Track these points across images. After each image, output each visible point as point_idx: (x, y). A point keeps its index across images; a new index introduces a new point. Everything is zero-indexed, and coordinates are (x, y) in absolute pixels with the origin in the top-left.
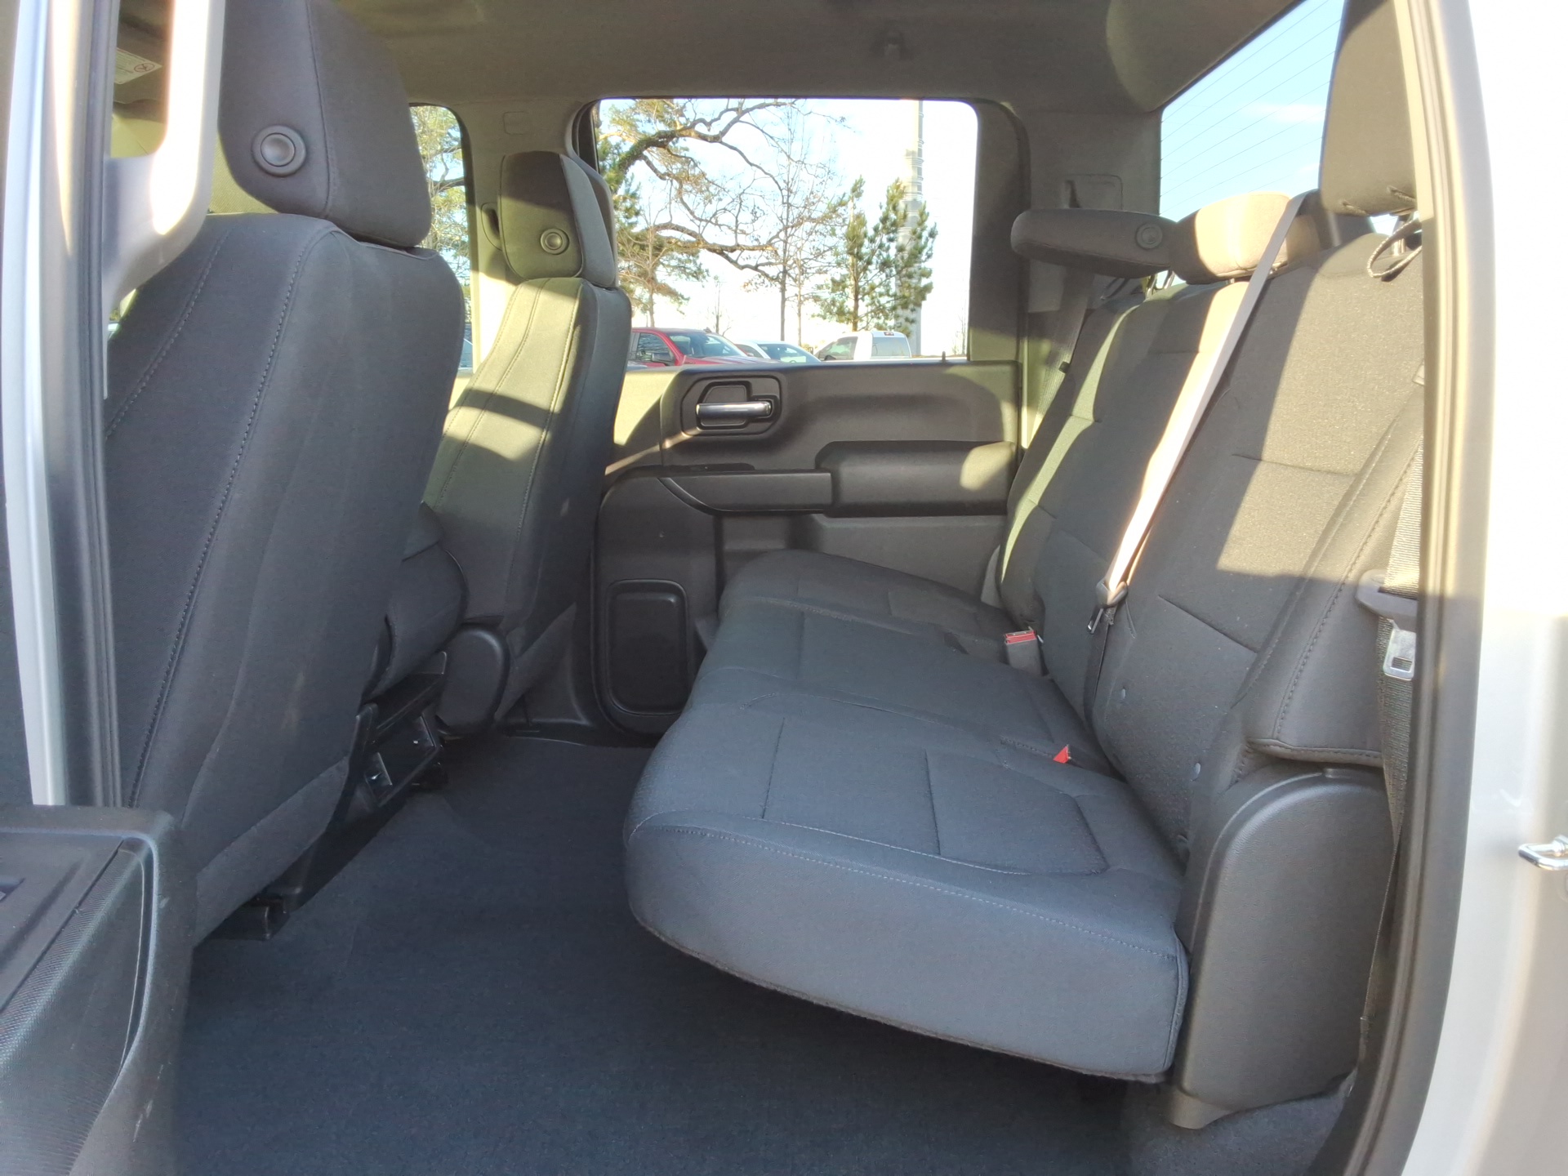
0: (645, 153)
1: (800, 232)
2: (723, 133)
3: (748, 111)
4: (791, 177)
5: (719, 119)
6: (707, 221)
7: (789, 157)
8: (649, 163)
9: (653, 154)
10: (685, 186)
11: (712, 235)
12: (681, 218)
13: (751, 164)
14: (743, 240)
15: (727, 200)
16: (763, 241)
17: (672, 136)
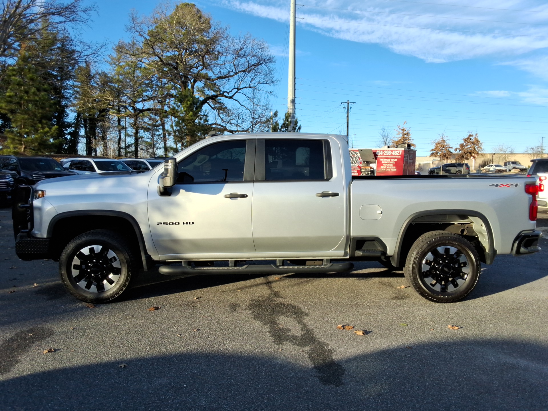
0: (208, 101)
1: (257, 126)
2: (233, 96)
3: (241, 89)
4: (254, 109)
5: (231, 91)
6: (228, 122)
7: (254, 103)
8: (209, 105)
9: (210, 101)
10: (220, 111)
11: (229, 126)
12: (219, 121)
13: (242, 105)
14: (239, 129)
15: (234, 116)
16: (245, 129)
17: (217, 96)
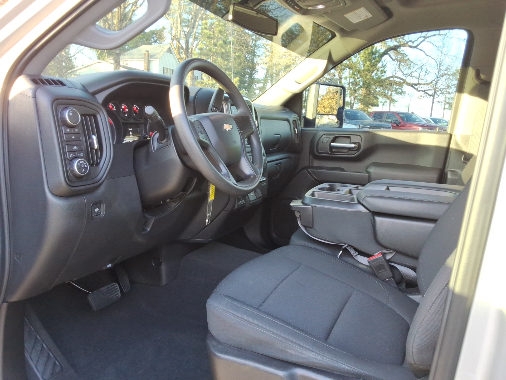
0: (389, 52)
1: (443, 79)
2: (418, 45)
3: (428, 37)
4: (441, 60)
5: (417, 40)
6: (408, 75)
7: (442, 53)
8: (390, 56)
9: (392, 53)
10: (401, 63)
11: (409, 80)
12: (399, 74)
13: (427, 56)
14: (421, 82)
15: (416, 67)
16: (429, 82)
17: (399, 47)
